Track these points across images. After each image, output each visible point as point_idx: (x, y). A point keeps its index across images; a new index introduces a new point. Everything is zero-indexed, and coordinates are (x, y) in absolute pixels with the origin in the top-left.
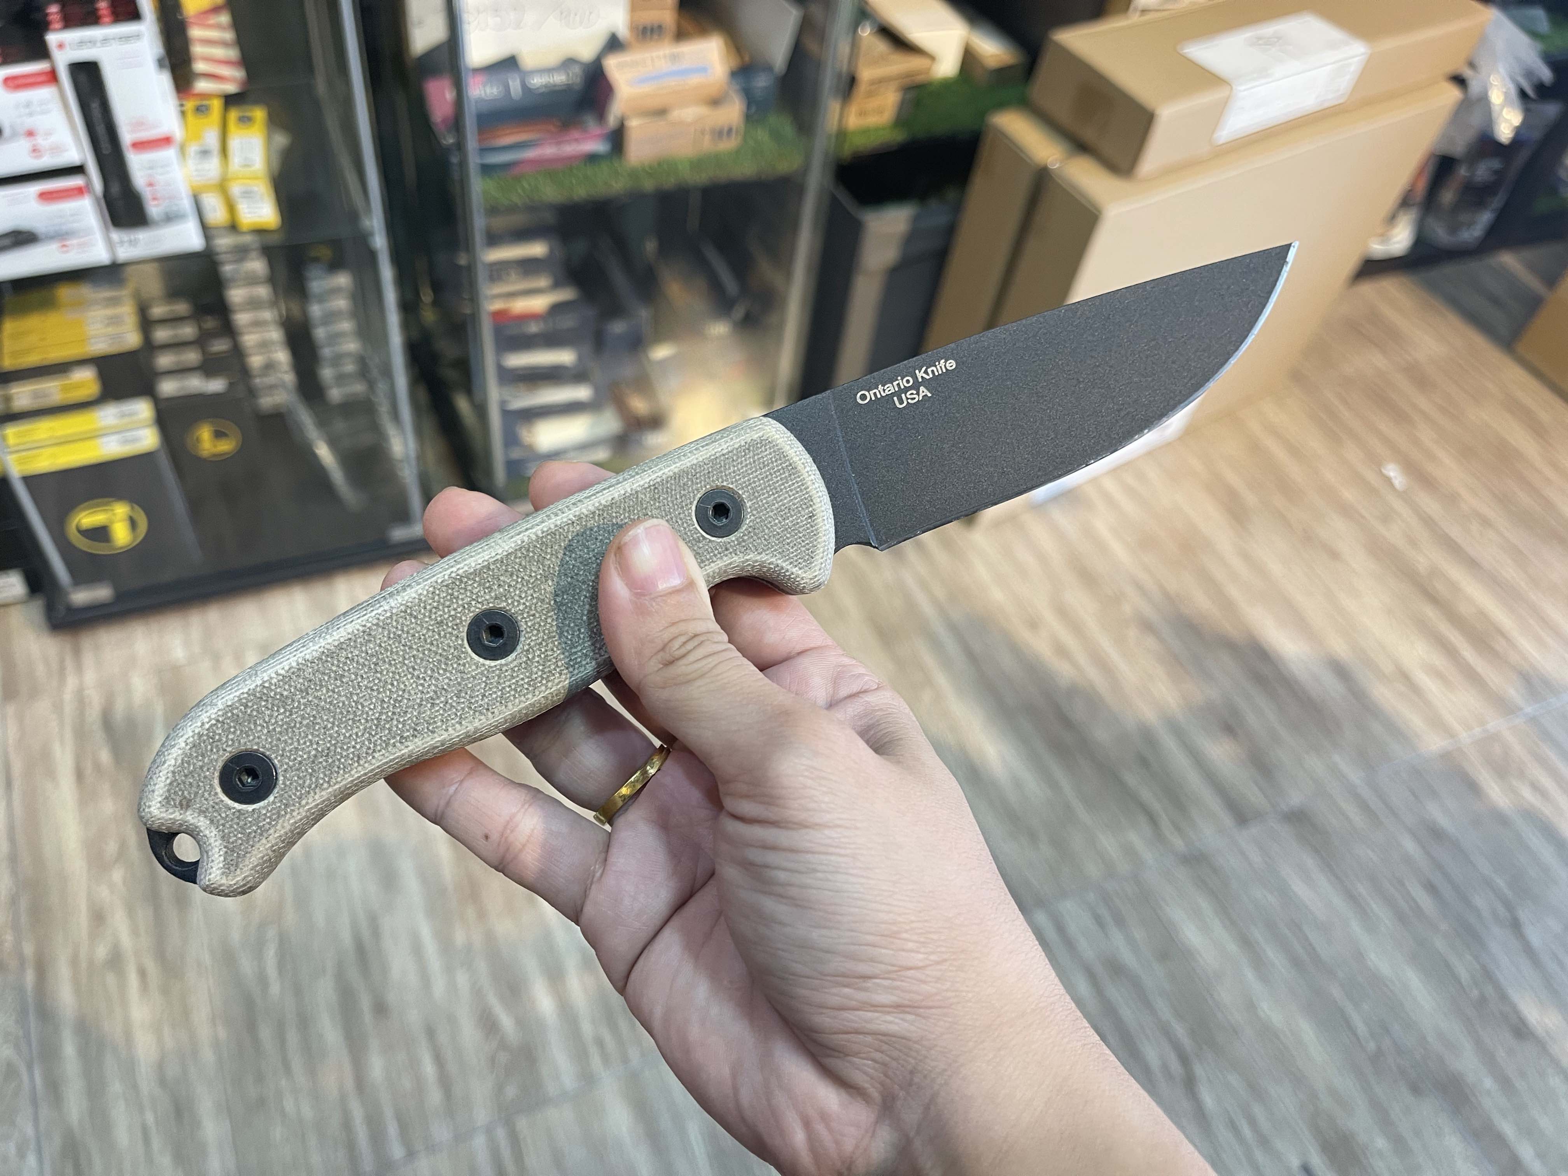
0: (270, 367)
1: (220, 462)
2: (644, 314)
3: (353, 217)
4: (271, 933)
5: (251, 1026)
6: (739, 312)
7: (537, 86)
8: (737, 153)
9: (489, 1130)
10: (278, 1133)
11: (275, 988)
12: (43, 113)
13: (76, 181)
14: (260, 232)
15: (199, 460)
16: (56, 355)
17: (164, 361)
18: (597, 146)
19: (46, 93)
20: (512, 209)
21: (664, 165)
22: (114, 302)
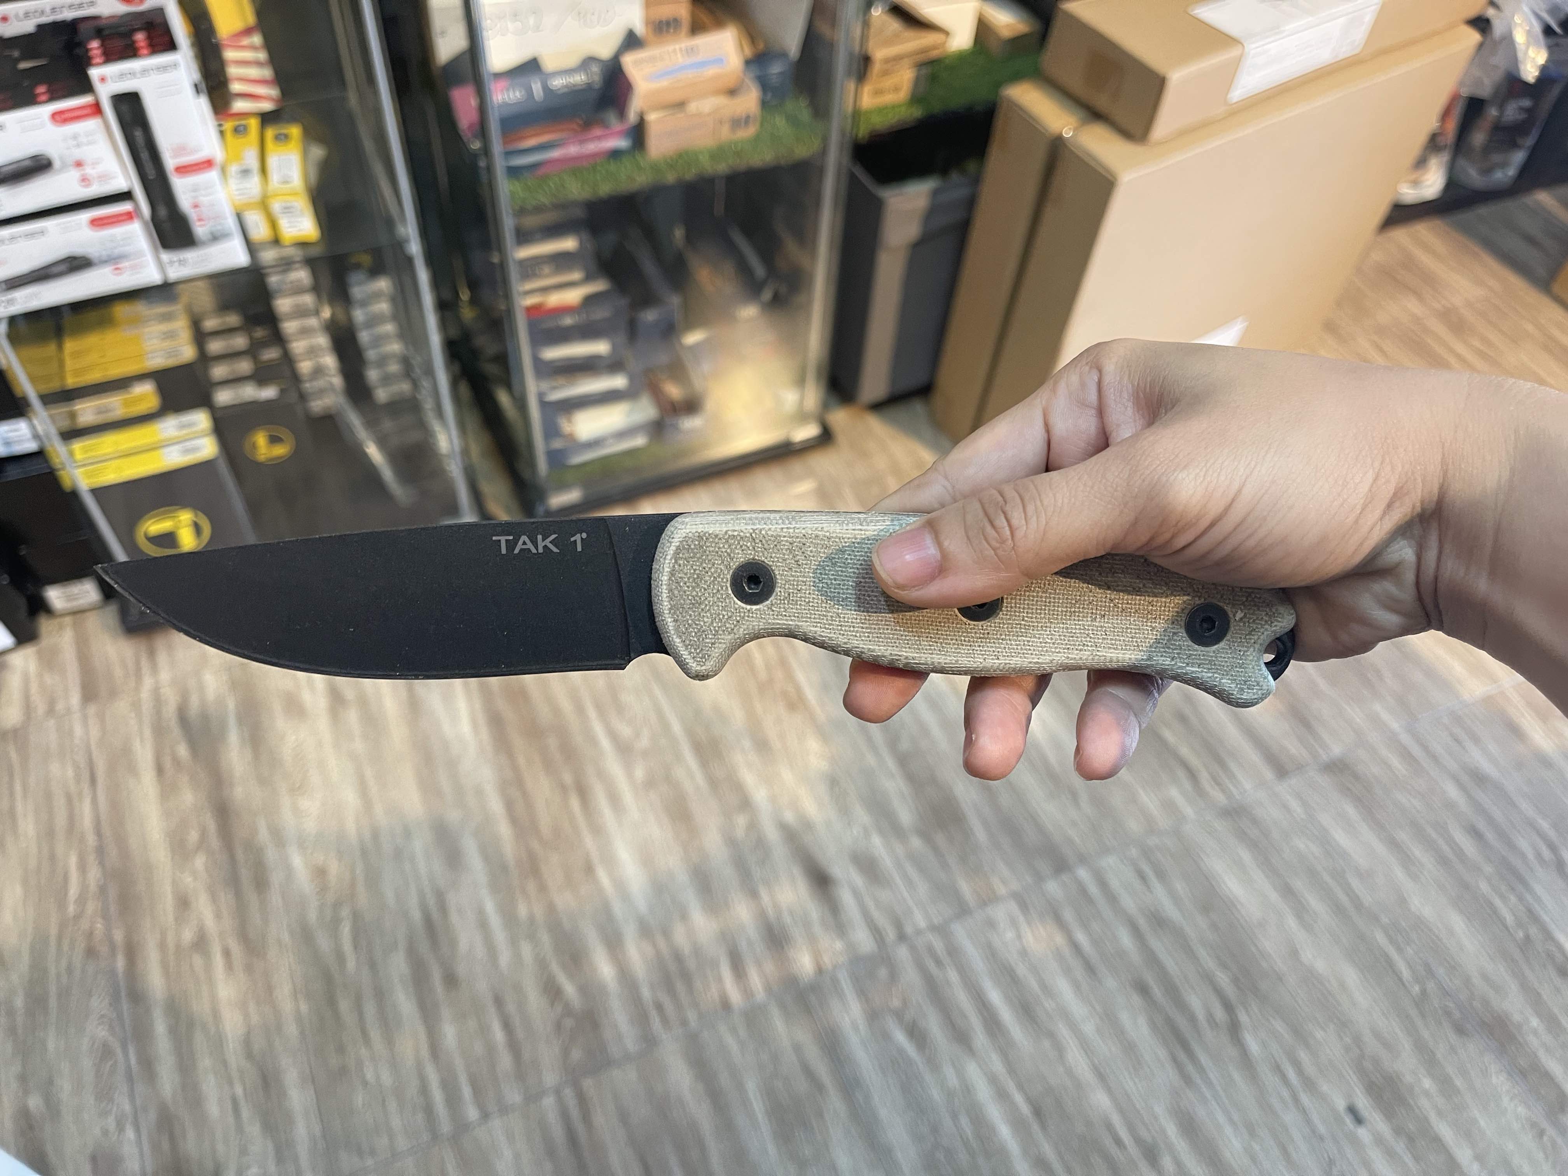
0: (318, 371)
1: (276, 465)
2: (675, 300)
3: (390, 224)
4: (345, 912)
5: (332, 1001)
6: (767, 295)
7: (559, 87)
8: (757, 139)
9: (558, 1092)
10: (359, 1099)
11: (351, 964)
12: (90, 143)
13: (125, 207)
14: (303, 245)
15: (258, 465)
16: (116, 372)
17: (219, 372)
18: (621, 143)
19: (92, 124)
20: (539, 209)
21: (683, 157)
22: (167, 318)
